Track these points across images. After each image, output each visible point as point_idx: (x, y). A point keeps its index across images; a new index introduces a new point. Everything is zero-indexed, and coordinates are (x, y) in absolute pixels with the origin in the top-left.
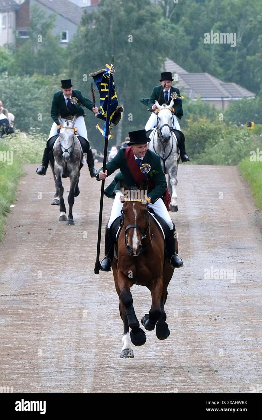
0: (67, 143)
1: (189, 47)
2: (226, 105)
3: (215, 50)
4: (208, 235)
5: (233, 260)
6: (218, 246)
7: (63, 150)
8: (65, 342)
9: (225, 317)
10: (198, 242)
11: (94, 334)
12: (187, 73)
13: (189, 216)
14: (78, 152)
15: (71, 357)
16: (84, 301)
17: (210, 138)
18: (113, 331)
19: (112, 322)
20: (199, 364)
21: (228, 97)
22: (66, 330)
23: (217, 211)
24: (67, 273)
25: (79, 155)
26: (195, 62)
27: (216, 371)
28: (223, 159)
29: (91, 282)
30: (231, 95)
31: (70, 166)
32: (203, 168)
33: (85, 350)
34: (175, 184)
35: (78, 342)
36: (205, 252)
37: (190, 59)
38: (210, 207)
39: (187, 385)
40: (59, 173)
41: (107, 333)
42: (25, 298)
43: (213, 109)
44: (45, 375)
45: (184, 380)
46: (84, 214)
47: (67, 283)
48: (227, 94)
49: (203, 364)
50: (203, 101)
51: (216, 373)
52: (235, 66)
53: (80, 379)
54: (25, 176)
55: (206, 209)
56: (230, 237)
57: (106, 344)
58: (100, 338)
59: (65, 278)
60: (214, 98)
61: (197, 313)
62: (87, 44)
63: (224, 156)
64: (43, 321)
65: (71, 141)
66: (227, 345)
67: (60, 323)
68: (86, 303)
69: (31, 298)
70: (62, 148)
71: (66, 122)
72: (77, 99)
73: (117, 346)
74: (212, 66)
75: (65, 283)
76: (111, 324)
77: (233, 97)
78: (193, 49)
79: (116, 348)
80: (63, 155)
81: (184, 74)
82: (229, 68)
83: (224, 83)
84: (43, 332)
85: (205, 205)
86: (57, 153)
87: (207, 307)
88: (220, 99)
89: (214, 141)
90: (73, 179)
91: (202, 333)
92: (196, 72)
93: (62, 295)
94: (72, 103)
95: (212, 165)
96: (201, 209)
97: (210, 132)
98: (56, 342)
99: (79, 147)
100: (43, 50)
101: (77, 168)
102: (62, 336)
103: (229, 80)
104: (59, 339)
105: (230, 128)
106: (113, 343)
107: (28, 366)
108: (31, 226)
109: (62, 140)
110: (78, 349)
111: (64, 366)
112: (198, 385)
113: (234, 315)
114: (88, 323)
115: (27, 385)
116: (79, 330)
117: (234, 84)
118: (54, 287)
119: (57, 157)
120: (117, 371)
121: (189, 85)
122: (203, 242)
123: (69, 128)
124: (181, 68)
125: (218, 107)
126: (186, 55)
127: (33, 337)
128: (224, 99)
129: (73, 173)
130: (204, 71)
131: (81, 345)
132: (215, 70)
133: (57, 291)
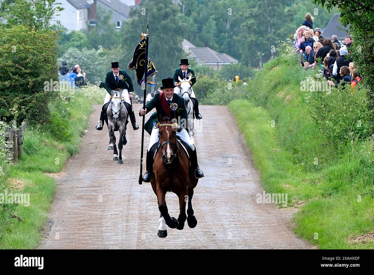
0: (116, 108)
1: (197, 31)
2: (220, 67)
3: (213, 33)
4: (209, 149)
5: (224, 165)
6: (215, 156)
7: (114, 113)
8: (119, 216)
9: (220, 201)
10: (203, 153)
11: (137, 211)
12: (195, 47)
13: (197, 137)
14: (124, 113)
15: (123, 226)
16: (131, 191)
17: (210, 88)
18: (150, 210)
19: (149, 204)
20: (204, 230)
21: (221, 63)
22: (119, 209)
23: (215, 134)
24: (121, 173)
25: (125, 115)
26: (200, 40)
27: (214, 235)
28: (218, 101)
29: (135, 179)
30: (223, 61)
31: (119, 123)
32: (206, 107)
33: (132, 222)
34: (192, 136)
35: (127, 217)
36: (207, 160)
37: (197, 39)
38: (210, 131)
39: (196, 243)
40: (112, 127)
41: (145, 210)
42: (94, 189)
43: (212, 70)
44: (107, 237)
45: (194, 240)
46: (131, 136)
47: (120, 179)
48: (220, 61)
49: (206, 230)
50: (205, 65)
51: (214, 236)
52: (225, 43)
53: (129, 240)
54: (94, 112)
55: (207, 133)
56: (223, 151)
57: (145, 217)
58: (141, 214)
59: (119, 176)
60: (213, 63)
61: (202, 198)
62: (132, 29)
63: (219, 99)
64: (105, 203)
65: (119, 107)
66: (221, 218)
67: (116, 204)
68: (132, 192)
69: (98, 189)
70: (113, 112)
71: (116, 94)
72: (123, 76)
73: (152, 219)
74: (211, 43)
75: (119, 179)
76: (148, 205)
77: (224, 63)
78: (199, 32)
79: (151, 220)
80: (114, 116)
81: (194, 48)
82: (222, 44)
83: (219, 54)
84: (106, 210)
85: (207, 130)
86: (109, 114)
87: (209, 194)
88: (216, 64)
89: (212, 90)
90: (121, 132)
91: (205, 210)
92: (201, 47)
93: (117, 187)
94: (120, 79)
95: (212, 105)
96: (204, 133)
97: (210, 84)
98: (114, 217)
99: (125, 110)
100: (105, 33)
101: (124, 124)
102: (117, 213)
103: (221, 52)
104: (116, 214)
105: (222, 82)
106: (149, 217)
107: (96, 232)
108: (98, 143)
109: (113, 106)
110: (127, 221)
111: (119, 231)
112: (203, 243)
113: (226, 200)
114: (134, 204)
115: (95, 243)
116: (128, 209)
117: (225, 54)
118: (112, 182)
119: (109, 117)
120: (152, 234)
121: (196, 55)
122: (206, 154)
123: (118, 98)
124: (192, 44)
125: (215, 69)
126: (195, 36)
127: (99, 213)
128: (219, 64)
129: (121, 128)
130: (206, 46)
131: (129, 218)
132: (213, 46)
133: (114, 184)
